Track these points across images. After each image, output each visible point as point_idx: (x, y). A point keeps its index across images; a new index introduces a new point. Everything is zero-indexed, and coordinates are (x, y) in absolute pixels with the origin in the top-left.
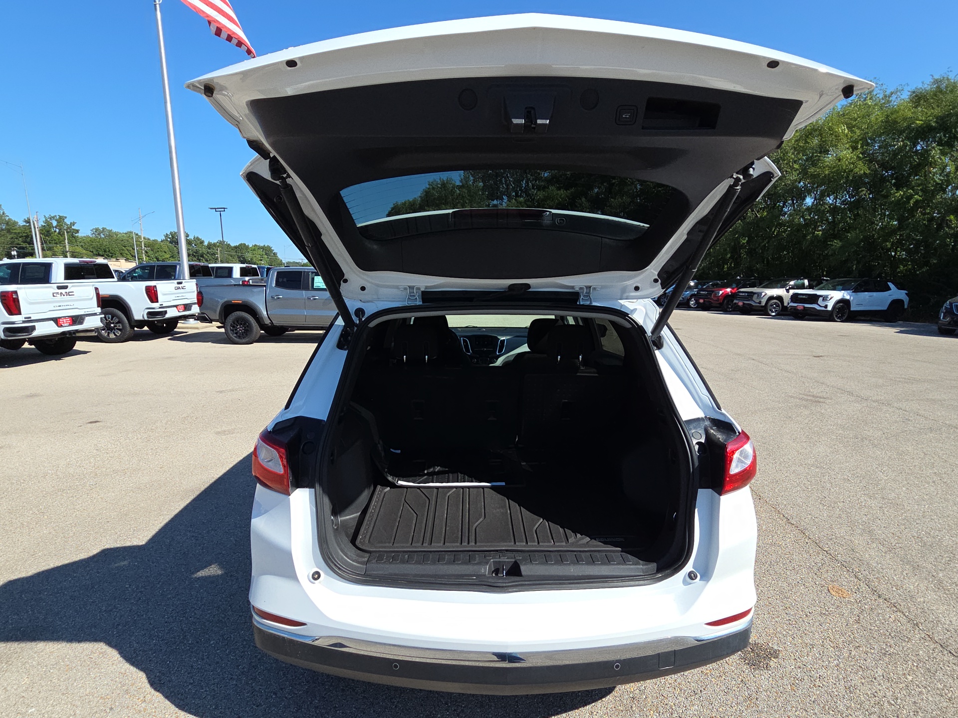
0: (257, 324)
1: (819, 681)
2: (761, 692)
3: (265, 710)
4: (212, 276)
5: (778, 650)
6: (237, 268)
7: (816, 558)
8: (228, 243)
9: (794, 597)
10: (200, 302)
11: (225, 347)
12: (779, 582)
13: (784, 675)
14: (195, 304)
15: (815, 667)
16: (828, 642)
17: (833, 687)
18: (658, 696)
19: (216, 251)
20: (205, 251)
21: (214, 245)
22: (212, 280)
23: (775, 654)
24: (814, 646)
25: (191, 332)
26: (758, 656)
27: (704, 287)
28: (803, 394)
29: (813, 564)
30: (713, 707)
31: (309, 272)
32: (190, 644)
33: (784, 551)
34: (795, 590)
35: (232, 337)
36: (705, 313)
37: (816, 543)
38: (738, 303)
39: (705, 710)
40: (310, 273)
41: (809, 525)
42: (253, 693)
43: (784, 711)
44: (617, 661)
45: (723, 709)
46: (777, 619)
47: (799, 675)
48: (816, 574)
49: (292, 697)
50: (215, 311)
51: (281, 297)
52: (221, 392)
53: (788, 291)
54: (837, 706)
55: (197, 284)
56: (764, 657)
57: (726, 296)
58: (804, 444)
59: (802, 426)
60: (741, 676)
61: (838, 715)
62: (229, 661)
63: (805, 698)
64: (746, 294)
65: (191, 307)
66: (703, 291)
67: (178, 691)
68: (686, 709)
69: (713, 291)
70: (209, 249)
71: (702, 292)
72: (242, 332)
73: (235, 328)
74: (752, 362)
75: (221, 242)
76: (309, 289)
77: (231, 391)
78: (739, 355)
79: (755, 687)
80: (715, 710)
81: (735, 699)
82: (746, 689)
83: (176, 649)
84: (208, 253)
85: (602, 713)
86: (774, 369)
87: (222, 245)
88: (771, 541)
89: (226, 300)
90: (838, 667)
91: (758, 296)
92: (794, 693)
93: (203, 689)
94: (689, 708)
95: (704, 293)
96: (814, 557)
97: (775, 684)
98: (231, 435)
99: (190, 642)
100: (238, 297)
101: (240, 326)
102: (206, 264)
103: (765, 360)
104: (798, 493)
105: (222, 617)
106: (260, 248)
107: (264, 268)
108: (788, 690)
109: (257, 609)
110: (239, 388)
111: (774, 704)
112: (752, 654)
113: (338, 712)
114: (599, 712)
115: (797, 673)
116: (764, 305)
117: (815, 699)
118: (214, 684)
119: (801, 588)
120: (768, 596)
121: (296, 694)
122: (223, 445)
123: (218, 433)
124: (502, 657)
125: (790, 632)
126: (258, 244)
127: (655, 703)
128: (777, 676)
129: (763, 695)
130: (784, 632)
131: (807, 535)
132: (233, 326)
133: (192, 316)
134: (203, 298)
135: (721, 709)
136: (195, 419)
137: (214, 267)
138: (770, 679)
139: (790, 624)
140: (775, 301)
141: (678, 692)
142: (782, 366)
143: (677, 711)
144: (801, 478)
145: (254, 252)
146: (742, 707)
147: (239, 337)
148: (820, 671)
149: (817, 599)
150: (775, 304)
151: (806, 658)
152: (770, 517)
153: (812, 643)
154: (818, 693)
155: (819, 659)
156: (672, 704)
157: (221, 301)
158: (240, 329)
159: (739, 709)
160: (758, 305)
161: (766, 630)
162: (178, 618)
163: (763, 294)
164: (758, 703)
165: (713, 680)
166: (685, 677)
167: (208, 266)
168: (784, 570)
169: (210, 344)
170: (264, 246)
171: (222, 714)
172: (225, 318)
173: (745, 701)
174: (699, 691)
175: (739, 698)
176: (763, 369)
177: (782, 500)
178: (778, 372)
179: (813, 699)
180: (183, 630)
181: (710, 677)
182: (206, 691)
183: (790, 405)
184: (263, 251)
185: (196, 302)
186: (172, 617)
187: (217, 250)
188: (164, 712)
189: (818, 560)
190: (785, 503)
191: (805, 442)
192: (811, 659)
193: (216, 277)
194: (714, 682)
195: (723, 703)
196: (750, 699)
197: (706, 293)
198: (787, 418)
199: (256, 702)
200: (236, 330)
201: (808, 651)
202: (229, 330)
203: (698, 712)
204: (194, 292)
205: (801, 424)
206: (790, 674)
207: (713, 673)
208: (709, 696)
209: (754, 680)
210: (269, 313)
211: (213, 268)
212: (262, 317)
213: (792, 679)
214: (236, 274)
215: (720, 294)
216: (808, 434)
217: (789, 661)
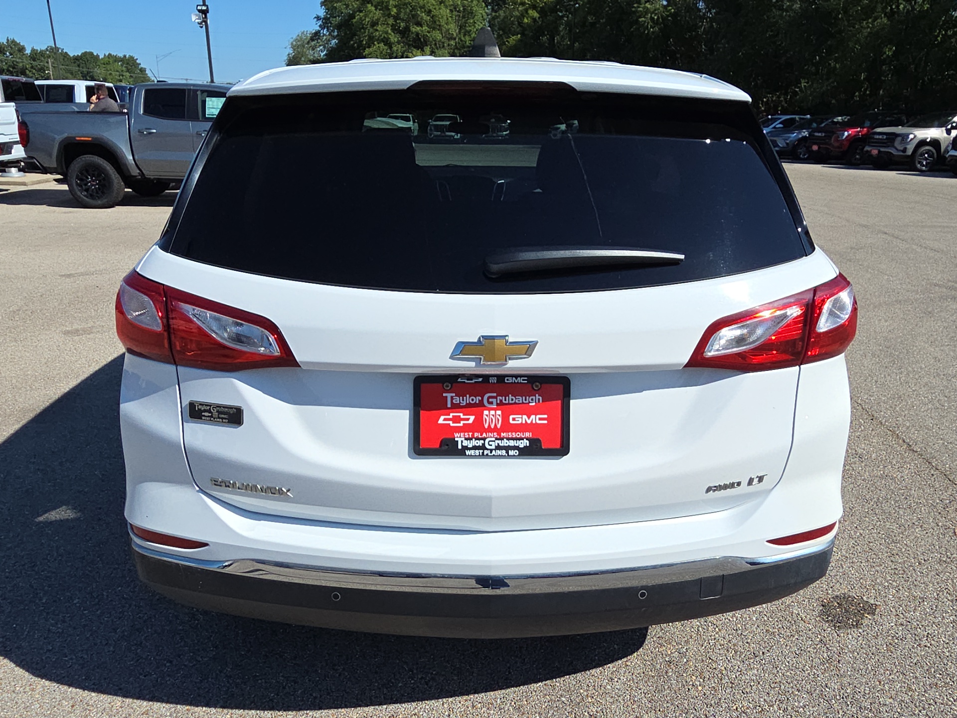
0: (117, 175)
1: (927, 640)
2: (846, 653)
3: (157, 681)
4: (41, 100)
5: (875, 604)
6: (80, 88)
7: (942, 494)
8: (64, 51)
9: (905, 542)
10: (25, 139)
11: (70, 212)
12: (887, 523)
13: (879, 634)
14: (16, 143)
15: (923, 624)
16: (945, 594)
17: (944, 647)
18: (704, 659)
19: (46, 64)
20: (27, 63)
21: (42, 53)
22: (41, 106)
23: (871, 609)
24: (925, 600)
25: (13, 189)
26: (846, 611)
27: (823, 125)
28: (953, 282)
29: (938, 501)
30: (778, 671)
31: (198, 90)
32: (43, 604)
33: (899, 485)
34: (908, 533)
35: (80, 197)
36: (818, 167)
37: (945, 475)
38: (871, 150)
39: (767, 675)
40: (199, 93)
41: (938, 453)
42: (138, 660)
43: (874, 674)
44: (643, 588)
45: (791, 673)
46: (878, 568)
47: (900, 634)
48: (940, 513)
49: (194, 665)
50: (50, 155)
51: (155, 131)
52: (69, 276)
53: (948, 132)
54: (947, 669)
55: (17, 111)
56: (855, 613)
57: (853, 140)
58: (946, 348)
59: (946, 325)
60: (820, 635)
61: (947, 678)
62: (101, 623)
63: (904, 660)
64: (885, 137)
65: (11, 148)
66: (819, 132)
67: (32, 659)
68: (741, 674)
69: (833, 133)
70: (34, 60)
71: (816, 134)
72: (95, 188)
73: (85, 182)
74: (884, 236)
75: (52, 48)
76: (199, 119)
77: (82, 274)
78: (866, 226)
79: (838, 648)
80: (780, 674)
81: (809, 662)
82: (825, 651)
83: (24, 609)
84: (32, 67)
85: (625, 680)
86: (914, 247)
87: (55, 53)
88: (882, 472)
89: (66, 135)
90: (954, 624)
91: (903, 140)
92: (890, 654)
93: (66, 657)
94: (745, 672)
95: (820, 134)
96: (940, 493)
97: (865, 644)
98: (88, 336)
99: (44, 601)
100: (85, 132)
101: (91, 178)
102: (30, 80)
103: (903, 233)
104: (929, 411)
105: (89, 571)
106: (116, 59)
107: (124, 88)
108: (883, 651)
109: (136, 527)
110: (96, 271)
111: (862, 667)
112: (838, 610)
113: (260, 681)
114: (622, 678)
115: (897, 632)
116: (910, 154)
117: (918, 660)
118: (82, 651)
119: (917, 530)
120: (869, 540)
121: (199, 661)
122: (75, 349)
123: (67, 333)
124: (484, 581)
125: (894, 583)
126: (114, 53)
127: (699, 667)
128: (870, 635)
129: (848, 657)
130: (886, 584)
131: (934, 464)
132: (82, 179)
133: (14, 163)
134: (28, 132)
135: (788, 674)
136: (30, 314)
137: (43, 86)
138: (860, 639)
139: (895, 573)
140: (928, 148)
141: (731, 655)
142: (927, 242)
143: (728, 676)
144: (935, 393)
145: (108, 67)
146: (817, 670)
147: (92, 196)
148: (930, 628)
149: (937, 543)
150: (926, 153)
151: (912, 613)
152: (885, 443)
153: (922, 596)
154: (923, 653)
155: (930, 615)
156: (723, 668)
157: (59, 138)
158: (92, 183)
159: (813, 673)
160: (902, 154)
161: (861, 581)
162: (23, 571)
163: (911, 136)
164: (840, 665)
165: (781, 640)
166: (743, 637)
167: (34, 83)
168: (896, 508)
169: (44, 208)
170: (125, 56)
171: (95, 685)
172: (67, 167)
173: (823, 664)
174: (761, 653)
175: (814, 660)
176: (898, 246)
177: (904, 421)
178: (920, 251)
179: (915, 661)
180: (33, 587)
181: (778, 637)
182: (72, 659)
183: (932, 296)
184: (122, 65)
185: (19, 139)
186: (16, 571)
187: (48, 62)
188: (13, 684)
189: (946, 495)
190: (908, 425)
191: (948, 345)
192: (918, 614)
193: (48, 101)
194: (782, 643)
195: (792, 666)
196: (829, 661)
197: (823, 134)
198: (925, 313)
199: (143, 671)
200: (86, 185)
201: (916, 606)
202: (74, 184)
203: (758, 677)
204: (14, 123)
205: (945, 321)
206: (888, 632)
207: (783, 633)
208: (774, 659)
209: (838, 640)
210: (136, 157)
211: (41, 86)
212: (126, 164)
213: (890, 638)
214: (81, 96)
215: (844, 137)
216: (953, 335)
217: (889, 617)
